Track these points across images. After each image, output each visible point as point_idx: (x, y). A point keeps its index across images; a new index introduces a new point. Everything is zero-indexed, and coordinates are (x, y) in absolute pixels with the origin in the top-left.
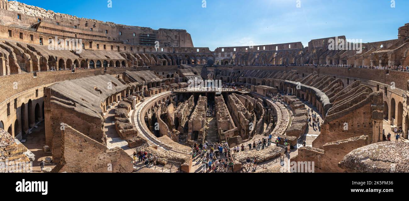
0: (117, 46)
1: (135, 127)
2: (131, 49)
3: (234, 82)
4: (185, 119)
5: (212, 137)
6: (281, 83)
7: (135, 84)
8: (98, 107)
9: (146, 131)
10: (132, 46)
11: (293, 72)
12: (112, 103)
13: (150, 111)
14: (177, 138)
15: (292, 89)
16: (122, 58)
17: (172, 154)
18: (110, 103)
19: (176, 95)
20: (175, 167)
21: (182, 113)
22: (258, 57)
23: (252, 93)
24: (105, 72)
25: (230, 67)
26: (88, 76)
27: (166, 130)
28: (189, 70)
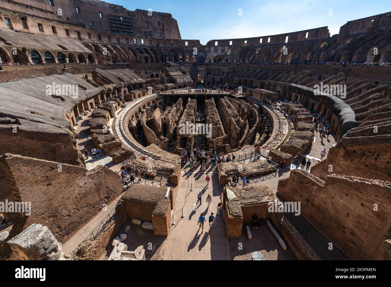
0: (75, 31)
1: (118, 138)
2: (100, 39)
3: (227, 84)
4: (173, 125)
5: (201, 145)
6: (286, 86)
7: (111, 86)
8: (61, 120)
9: (131, 141)
10: (100, 33)
11: (306, 73)
12: (83, 112)
13: (134, 118)
14: (166, 145)
15: (299, 95)
16: (88, 50)
17: (161, 164)
18: (80, 112)
19: (163, 98)
20: (165, 179)
21: (170, 118)
22: (260, 52)
23: (248, 97)
24: (63, 70)
25: (224, 66)
26: (33, 76)
27: (153, 138)
28: (176, 69)
